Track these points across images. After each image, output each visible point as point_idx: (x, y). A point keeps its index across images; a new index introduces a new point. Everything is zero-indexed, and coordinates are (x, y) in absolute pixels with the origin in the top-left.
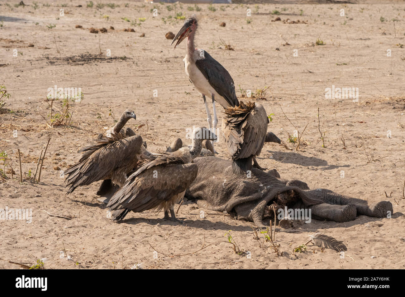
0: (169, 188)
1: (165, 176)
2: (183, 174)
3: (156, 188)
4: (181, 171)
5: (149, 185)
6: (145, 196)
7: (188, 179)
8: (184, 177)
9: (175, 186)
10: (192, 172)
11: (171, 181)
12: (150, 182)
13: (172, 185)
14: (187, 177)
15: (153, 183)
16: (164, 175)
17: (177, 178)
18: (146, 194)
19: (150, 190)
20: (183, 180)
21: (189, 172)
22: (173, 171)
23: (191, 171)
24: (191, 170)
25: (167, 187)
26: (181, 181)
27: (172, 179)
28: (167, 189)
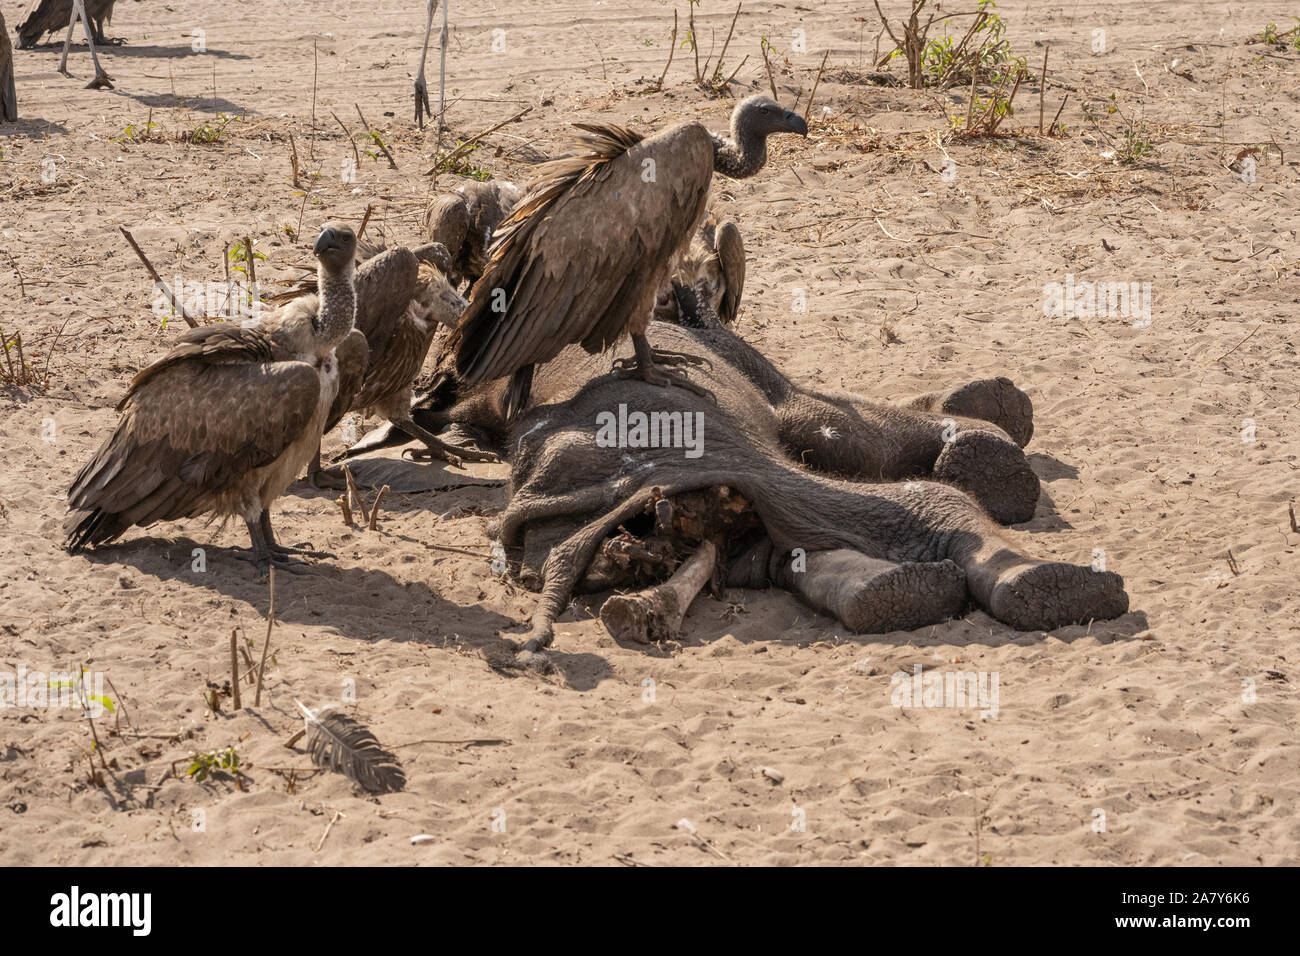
0: (213, 448)
1: (204, 401)
2: (258, 400)
3: (175, 444)
4: (250, 388)
5: (154, 432)
6: (144, 468)
7: (273, 420)
8: (261, 412)
9: (232, 441)
10: (287, 395)
11: (218, 422)
12: (159, 420)
13: (222, 438)
14: (269, 412)
15: (167, 424)
16: (199, 399)
17: (239, 413)
18: (147, 464)
19: (159, 448)
20: (257, 420)
21: (277, 395)
22: (228, 385)
23: (284, 392)
24: (283, 386)
25: (208, 443)
26: (250, 424)
27: (222, 415)
28: (209, 451)
